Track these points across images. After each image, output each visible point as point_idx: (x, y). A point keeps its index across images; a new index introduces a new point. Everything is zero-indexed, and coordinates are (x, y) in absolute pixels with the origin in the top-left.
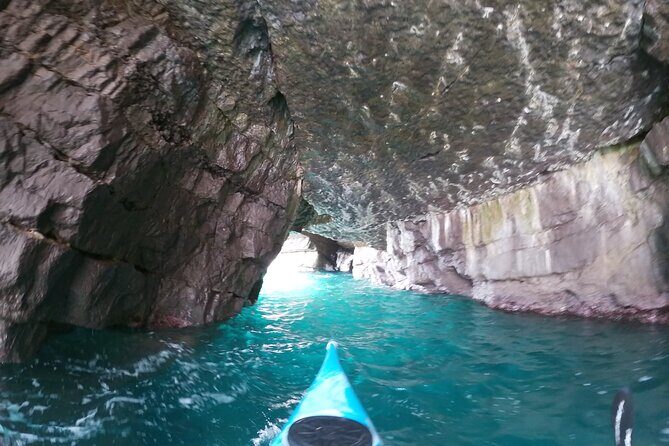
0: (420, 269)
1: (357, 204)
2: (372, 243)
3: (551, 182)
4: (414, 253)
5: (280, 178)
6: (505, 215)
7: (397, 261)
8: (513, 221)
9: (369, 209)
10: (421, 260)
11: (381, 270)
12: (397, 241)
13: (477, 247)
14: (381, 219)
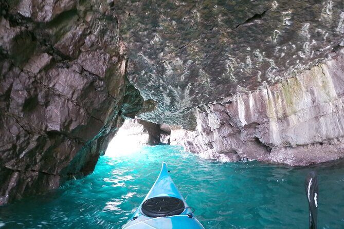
0: (225, 142)
1: (176, 87)
2: (184, 126)
3: (339, 58)
4: (219, 129)
5: (100, 48)
6: (304, 89)
7: (205, 136)
8: (312, 93)
9: (187, 91)
10: (226, 135)
11: (190, 144)
12: (205, 121)
13: (279, 119)
14: (195, 102)
